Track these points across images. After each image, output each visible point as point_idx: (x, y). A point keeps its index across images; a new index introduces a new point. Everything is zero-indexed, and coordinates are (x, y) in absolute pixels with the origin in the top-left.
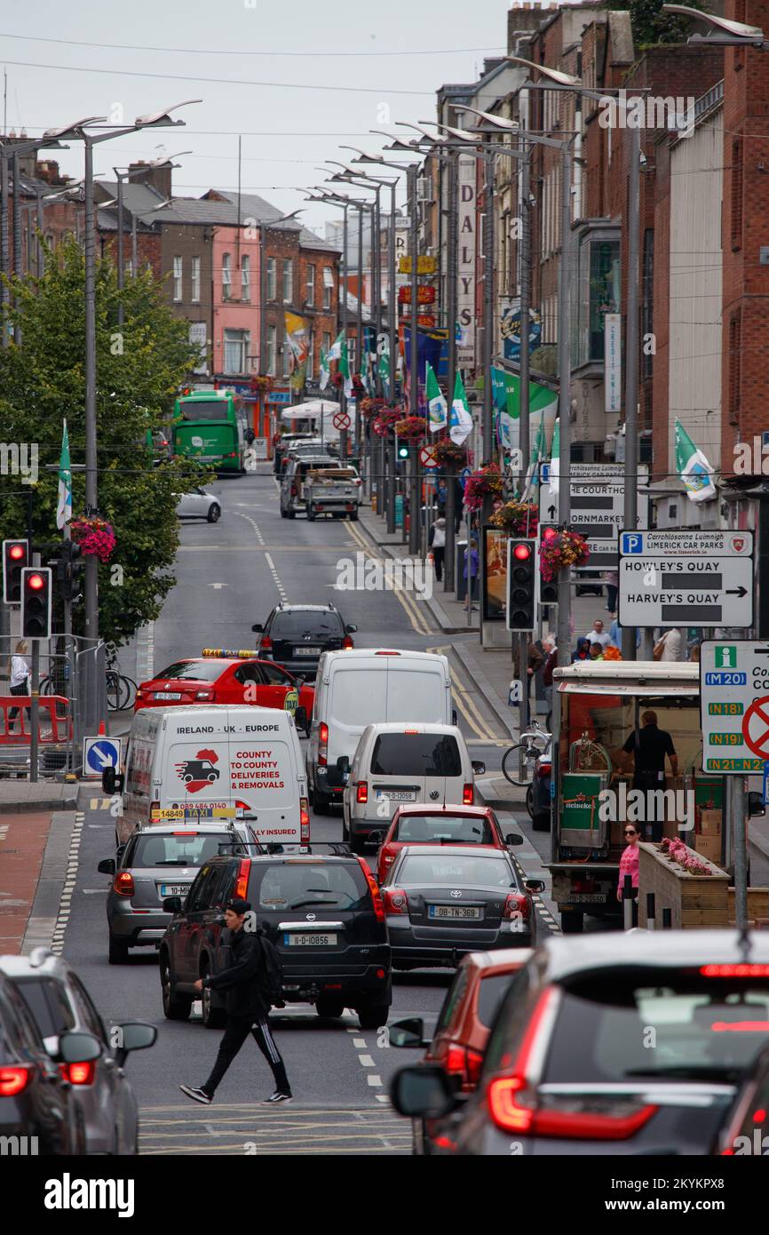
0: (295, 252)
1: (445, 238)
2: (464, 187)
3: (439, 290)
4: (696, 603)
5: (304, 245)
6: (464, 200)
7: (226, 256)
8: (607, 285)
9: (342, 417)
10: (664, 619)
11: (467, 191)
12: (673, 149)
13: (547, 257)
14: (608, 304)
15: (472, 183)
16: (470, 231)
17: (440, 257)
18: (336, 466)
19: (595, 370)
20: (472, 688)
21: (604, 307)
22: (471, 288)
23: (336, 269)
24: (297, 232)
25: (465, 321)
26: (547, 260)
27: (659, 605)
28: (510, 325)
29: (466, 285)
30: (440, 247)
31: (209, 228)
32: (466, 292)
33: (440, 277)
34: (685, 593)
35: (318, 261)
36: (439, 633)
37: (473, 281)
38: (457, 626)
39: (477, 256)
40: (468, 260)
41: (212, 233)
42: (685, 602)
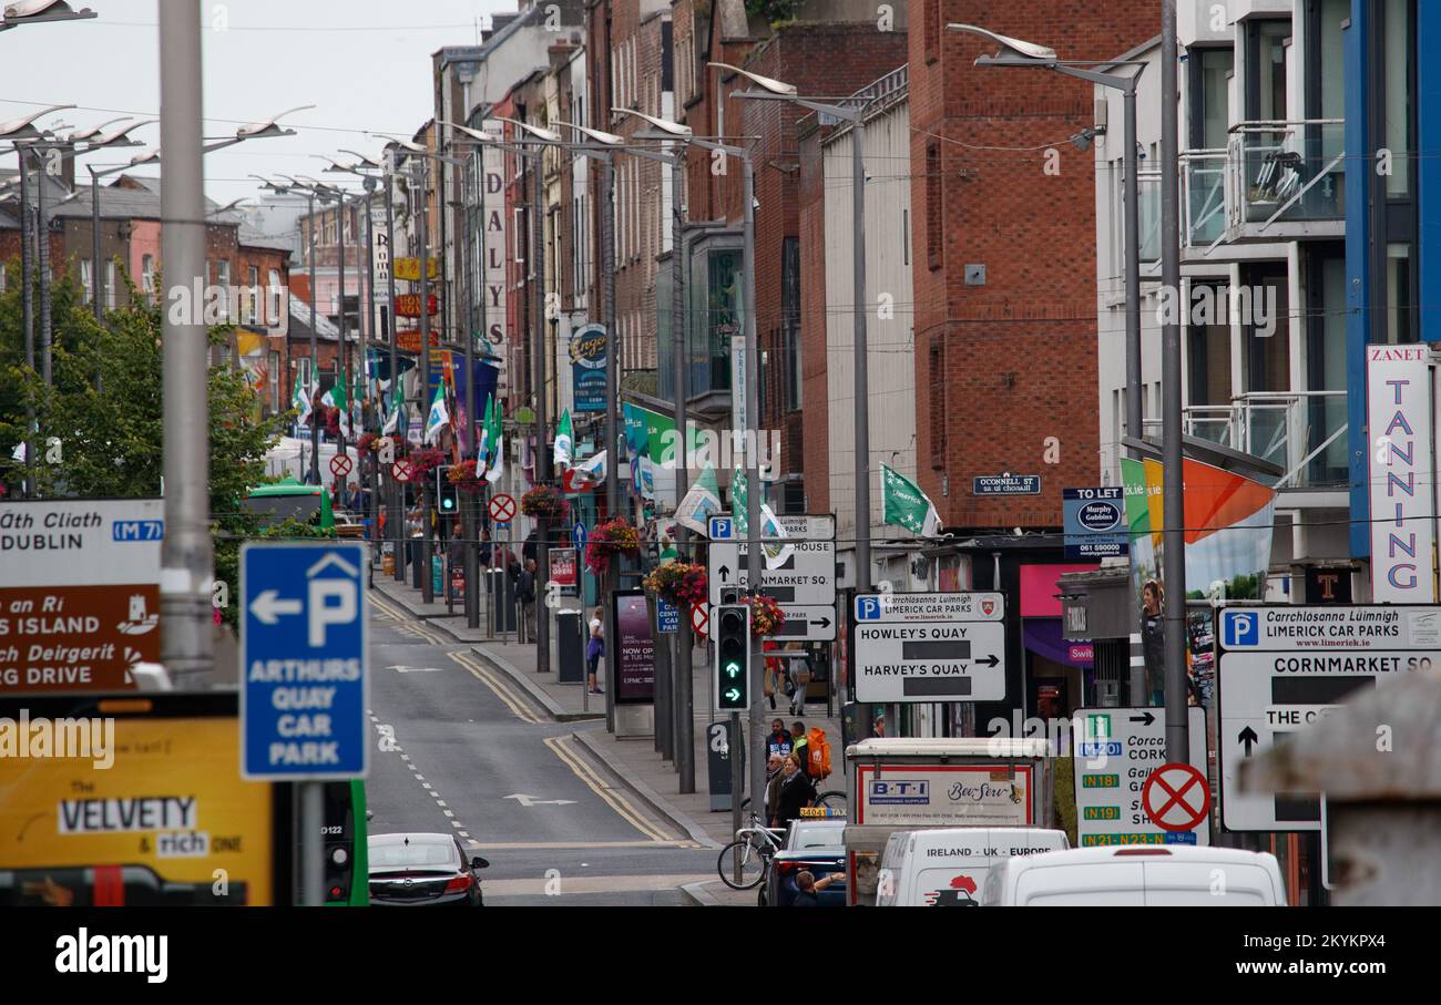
0: (232, 253)
1: (450, 234)
2: (490, 176)
3: (444, 298)
4: (942, 675)
5: (244, 242)
6: (490, 191)
7: (146, 258)
8: (728, 300)
9: (340, 460)
10: (906, 693)
11: (494, 179)
12: (827, 146)
13: (623, 264)
14: (730, 323)
15: (500, 171)
16: (499, 228)
17: (443, 259)
18: (343, 521)
19: (720, 402)
20: (616, 784)
21: (726, 327)
22: (502, 297)
23: (283, 271)
24: (234, 226)
25: (495, 340)
26: (624, 268)
27: (900, 677)
28: (580, 347)
29: (496, 295)
30: (443, 246)
31: (124, 225)
32: (496, 304)
33: (444, 282)
34: (929, 663)
35: (261, 261)
36: (550, 721)
37: (504, 290)
38: (574, 712)
39: (510, 260)
40: (497, 264)
41: (128, 230)
42: (930, 674)
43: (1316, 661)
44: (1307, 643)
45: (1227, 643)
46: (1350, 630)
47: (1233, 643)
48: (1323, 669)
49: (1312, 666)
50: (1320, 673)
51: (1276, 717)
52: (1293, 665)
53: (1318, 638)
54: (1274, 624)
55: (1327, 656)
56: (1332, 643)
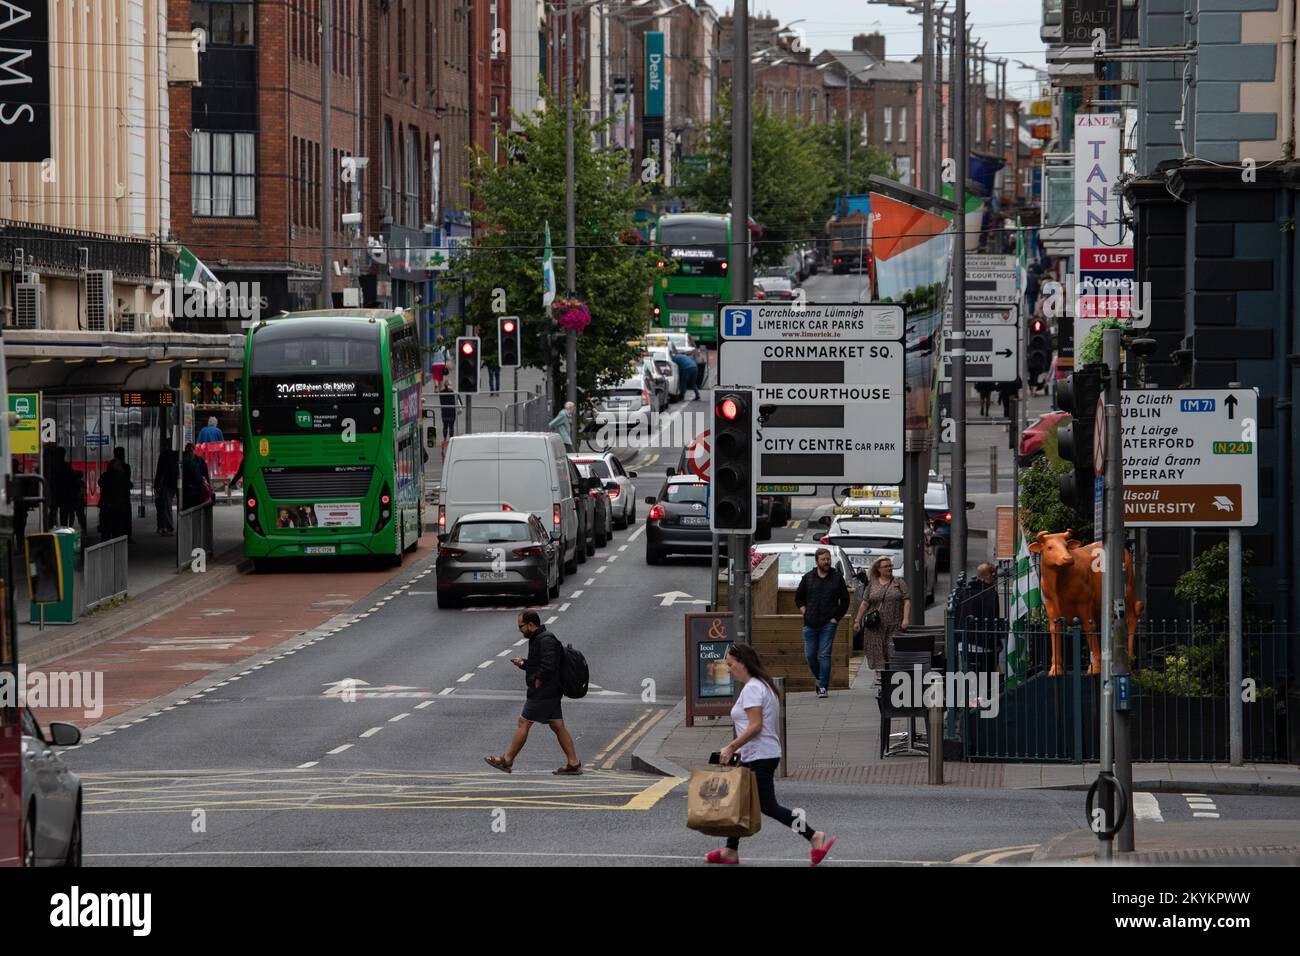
43: (797, 349)
44: (791, 335)
45: (727, 334)
46: (825, 324)
47: (731, 334)
48: (803, 355)
49: (794, 353)
50: (800, 358)
51: (764, 393)
52: (779, 352)
53: (798, 331)
54: (765, 318)
55: (806, 345)
56: (810, 335)
